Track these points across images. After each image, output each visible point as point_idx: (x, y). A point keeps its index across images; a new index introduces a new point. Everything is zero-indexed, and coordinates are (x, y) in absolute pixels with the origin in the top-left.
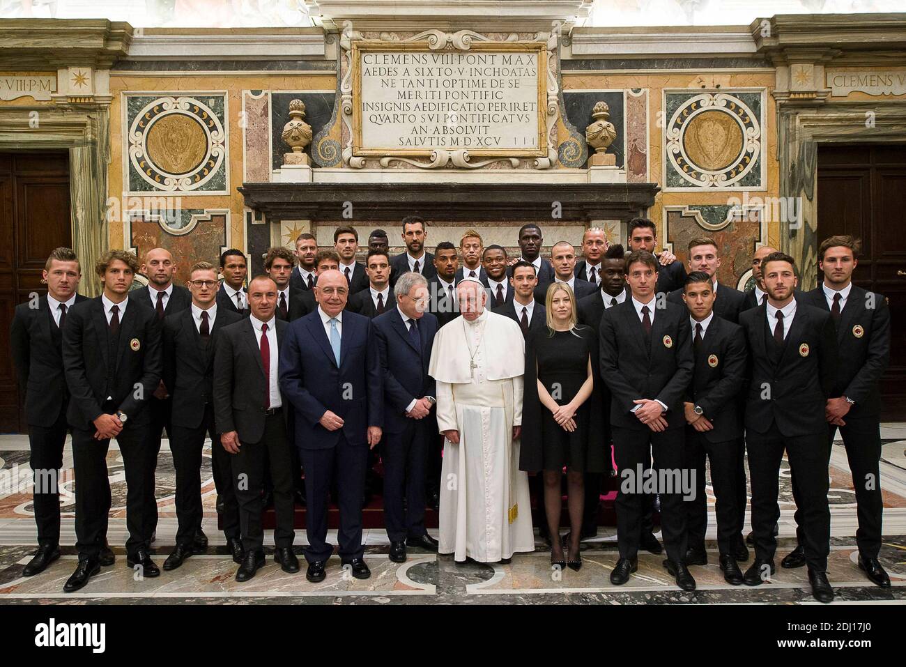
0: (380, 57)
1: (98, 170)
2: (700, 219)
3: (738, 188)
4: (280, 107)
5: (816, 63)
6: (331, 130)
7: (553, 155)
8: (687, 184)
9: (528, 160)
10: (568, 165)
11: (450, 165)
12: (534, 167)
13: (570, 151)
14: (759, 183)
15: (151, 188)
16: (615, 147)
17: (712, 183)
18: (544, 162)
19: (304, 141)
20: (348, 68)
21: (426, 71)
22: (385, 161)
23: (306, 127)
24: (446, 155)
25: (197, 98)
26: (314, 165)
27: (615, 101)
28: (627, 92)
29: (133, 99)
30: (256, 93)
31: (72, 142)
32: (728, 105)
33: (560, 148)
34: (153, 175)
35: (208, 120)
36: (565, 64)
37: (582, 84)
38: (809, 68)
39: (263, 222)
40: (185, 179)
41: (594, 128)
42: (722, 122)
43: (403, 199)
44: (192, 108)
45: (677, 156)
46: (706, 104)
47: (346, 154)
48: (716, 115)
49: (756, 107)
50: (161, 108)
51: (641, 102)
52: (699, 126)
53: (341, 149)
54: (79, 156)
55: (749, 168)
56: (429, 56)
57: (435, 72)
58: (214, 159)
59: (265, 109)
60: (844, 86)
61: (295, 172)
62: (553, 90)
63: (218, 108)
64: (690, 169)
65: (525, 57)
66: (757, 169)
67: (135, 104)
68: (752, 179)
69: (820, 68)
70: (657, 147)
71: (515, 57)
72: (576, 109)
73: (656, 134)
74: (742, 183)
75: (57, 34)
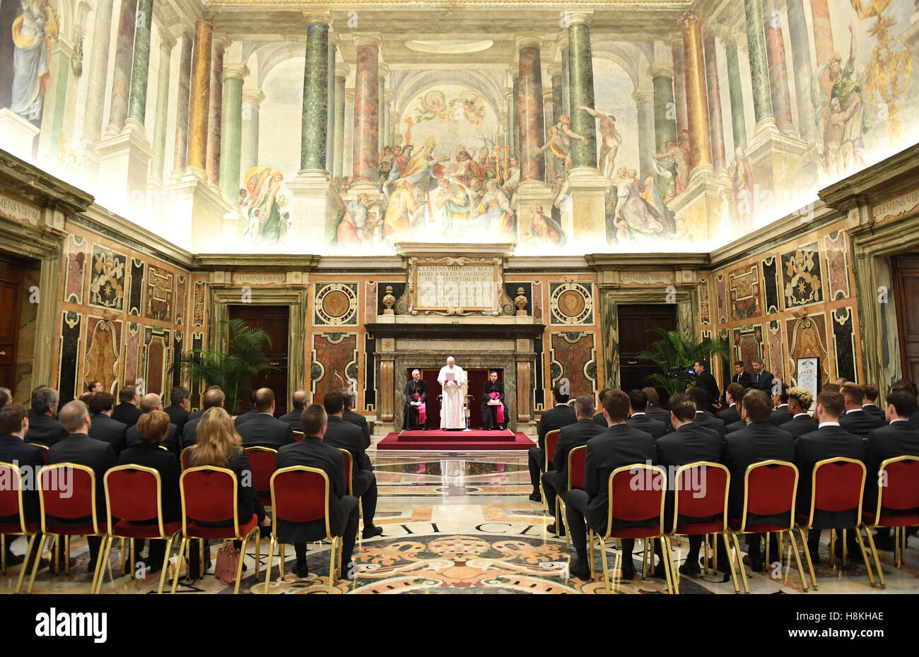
0: (426, 268)
1: (302, 315)
2: (566, 338)
3: (583, 325)
4: (382, 289)
5: (614, 271)
6: (404, 299)
7: (501, 310)
8: (560, 322)
9: (489, 312)
10: (507, 314)
11: (455, 314)
12: (492, 316)
13: (508, 308)
14: (592, 322)
15: (324, 323)
16: (528, 308)
17: (573, 323)
18: (496, 314)
19: (392, 304)
20: (411, 273)
21: (445, 274)
22: (427, 312)
23: (393, 298)
24: (453, 310)
25: (346, 285)
26: (396, 314)
27: (527, 287)
28: (533, 282)
29: (318, 285)
30: (371, 282)
31: (291, 303)
32: (578, 288)
33: (503, 307)
34: (325, 317)
35: (350, 294)
36: (505, 271)
37: (513, 279)
38: (611, 273)
39: (373, 338)
40: (339, 319)
41: (517, 299)
42: (575, 296)
43: (434, 330)
44: (343, 288)
45: (555, 310)
46: (568, 288)
47: (410, 309)
48: (573, 293)
49: (590, 289)
50: (330, 289)
51: (539, 287)
52: (565, 297)
53: (408, 307)
54: (293, 308)
55: (587, 316)
56: (446, 268)
57: (449, 274)
58: (352, 310)
59: (375, 289)
60: (628, 280)
61: (388, 318)
62: (501, 282)
63: (355, 289)
64: (561, 316)
65: (488, 268)
66: (591, 316)
67: (319, 287)
68: (589, 320)
69: (616, 273)
70: (546, 306)
71: (483, 268)
72: (510, 290)
73: (546, 301)
74: (585, 322)
75: (291, 260)
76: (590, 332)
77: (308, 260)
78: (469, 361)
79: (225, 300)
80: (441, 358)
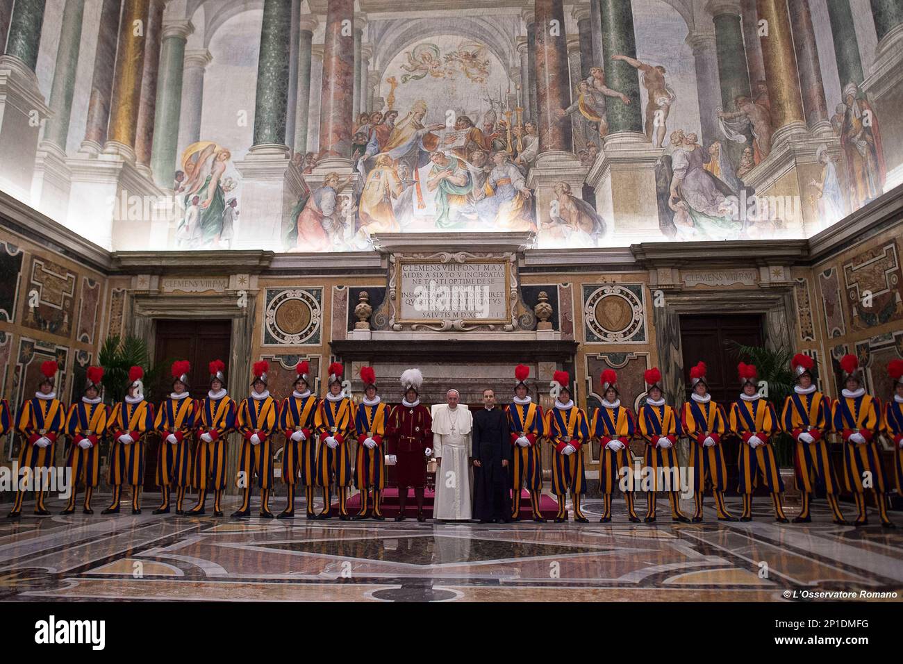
0: (413, 267)
1: (248, 331)
2: (608, 361)
3: (631, 342)
4: (354, 295)
5: (672, 268)
6: (383, 308)
7: (515, 322)
8: (599, 340)
9: (499, 326)
10: (525, 329)
11: (452, 329)
12: (504, 330)
13: (525, 320)
14: (644, 339)
15: (276, 342)
16: (553, 319)
17: (616, 340)
18: (509, 327)
19: (367, 315)
20: (394, 274)
21: (439, 275)
22: (414, 326)
23: (368, 307)
24: (450, 323)
25: (306, 291)
26: (372, 329)
27: (552, 291)
28: (559, 285)
29: (271, 291)
30: (340, 287)
31: (234, 316)
32: (622, 292)
33: (519, 319)
34: (278, 334)
35: (312, 303)
36: (521, 270)
37: (530, 281)
38: (668, 271)
39: (341, 362)
40: (297, 336)
41: (539, 307)
42: (619, 303)
43: (424, 349)
44: (303, 296)
45: (592, 323)
46: (608, 292)
47: (391, 322)
48: (615, 299)
49: (639, 293)
50: (285, 296)
51: (568, 290)
52: (604, 305)
53: (389, 319)
54: (236, 322)
55: (637, 330)
56: (441, 266)
57: (444, 275)
58: (314, 325)
59: (345, 296)
60: (693, 281)
61: (361, 334)
62: (514, 285)
63: (318, 296)
64: (600, 331)
65: (497, 266)
66: (642, 330)
67: (271, 294)
68: (640, 336)
69: (676, 272)
70: (579, 318)
71: (491, 266)
72: (528, 296)
73: (578, 310)
74: (633, 339)
75: (235, 257)
76: (642, 353)
77: (256, 257)
78: (472, 392)
79: (150, 313)
80: (433, 389)
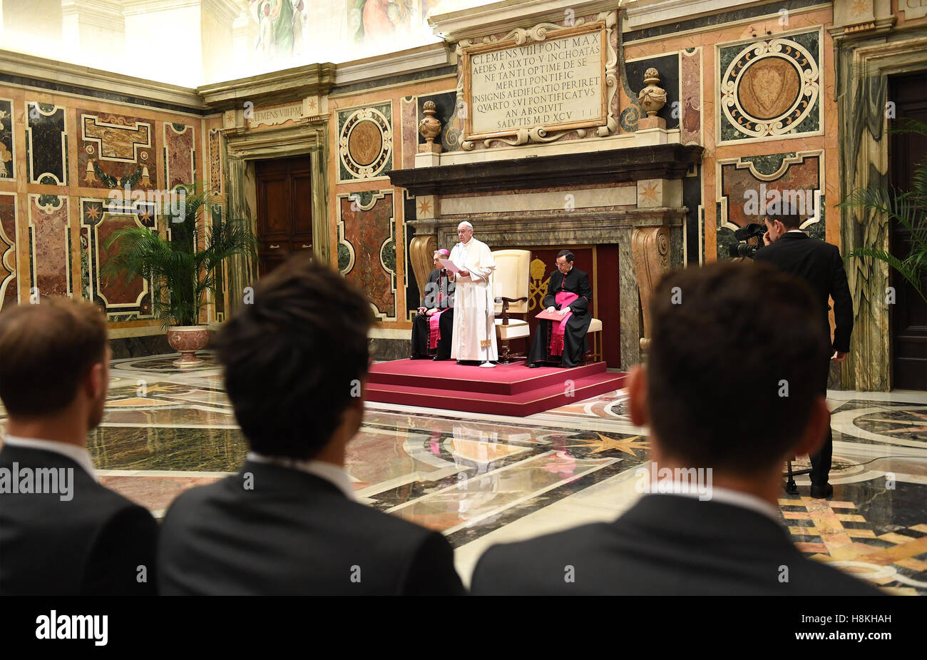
0: (485, 57)
1: (323, 167)
2: (753, 169)
3: (795, 135)
4: (421, 108)
6: (455, 121)
7: (612, 122)
8: (742, 136)
9: (590, 130)
10: (627, 130)
11: (529, 142)
12: (597, 135)
13: (630, 117)
14: (817, 126)
15: (351, 177)
16: (664, 113)
17: (769, 134)
18: (603, 130)
19: (434, 133)
20: (463, 70)
21: (516, 63)
22: (486, 142)
23: (433, 123)
24: (527, 133)
25: (376, 108)
26: (440, 151)
27: (669, 65)
28: (683, 53)
29: (341, 114)
30: (408, 98)
31: (310, 149)
32: (784, 49)
33: (620, 116)
34: (353, 167)
35: (382, 123)
36: (625, 37)
37: (640, 52)
39: (413, 197)
40: (370, 168)
41: (645, 93)
42: (777, 69)
44: (373, 115)
45: (731, 109)
46: (760, 53)
47: (461, 140)
48: (770, 63)
49: (813, 47)
50: (356, 118)
51: (695, 61)
52: (754, 76)
53: (459, 135)
54: (314, 156)
55: (806, 113)
56: (517, 51)
57: (522, 63)
58: (386, 152)
59: (415, 109)
60: (920, 6)
61: (425, 159)
62: (611, 64)
63: (387, 113)
64: (745, 121)
65: (591, 37)
66: (815, 112)
67: (342, 117)
68: (810, 124)
70: (710, 103)
71: (583, 38)
72: (632, 76)
73: (710, 89)
74: (799, 129)
75: (295, 77)
76: (811, 152)
77: (315, 73)
78: (554, 230)
80: (506, 227)
